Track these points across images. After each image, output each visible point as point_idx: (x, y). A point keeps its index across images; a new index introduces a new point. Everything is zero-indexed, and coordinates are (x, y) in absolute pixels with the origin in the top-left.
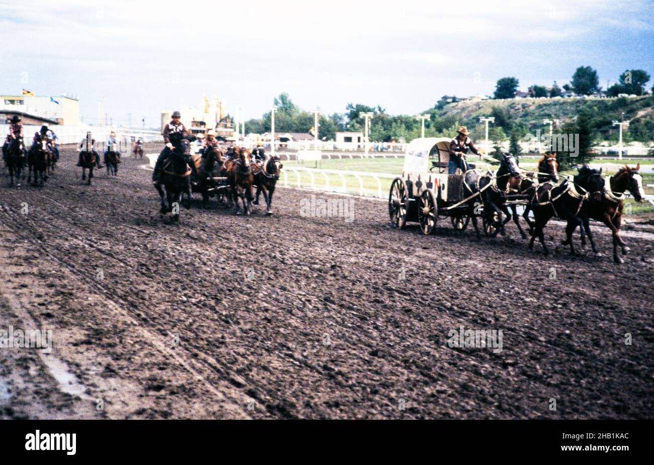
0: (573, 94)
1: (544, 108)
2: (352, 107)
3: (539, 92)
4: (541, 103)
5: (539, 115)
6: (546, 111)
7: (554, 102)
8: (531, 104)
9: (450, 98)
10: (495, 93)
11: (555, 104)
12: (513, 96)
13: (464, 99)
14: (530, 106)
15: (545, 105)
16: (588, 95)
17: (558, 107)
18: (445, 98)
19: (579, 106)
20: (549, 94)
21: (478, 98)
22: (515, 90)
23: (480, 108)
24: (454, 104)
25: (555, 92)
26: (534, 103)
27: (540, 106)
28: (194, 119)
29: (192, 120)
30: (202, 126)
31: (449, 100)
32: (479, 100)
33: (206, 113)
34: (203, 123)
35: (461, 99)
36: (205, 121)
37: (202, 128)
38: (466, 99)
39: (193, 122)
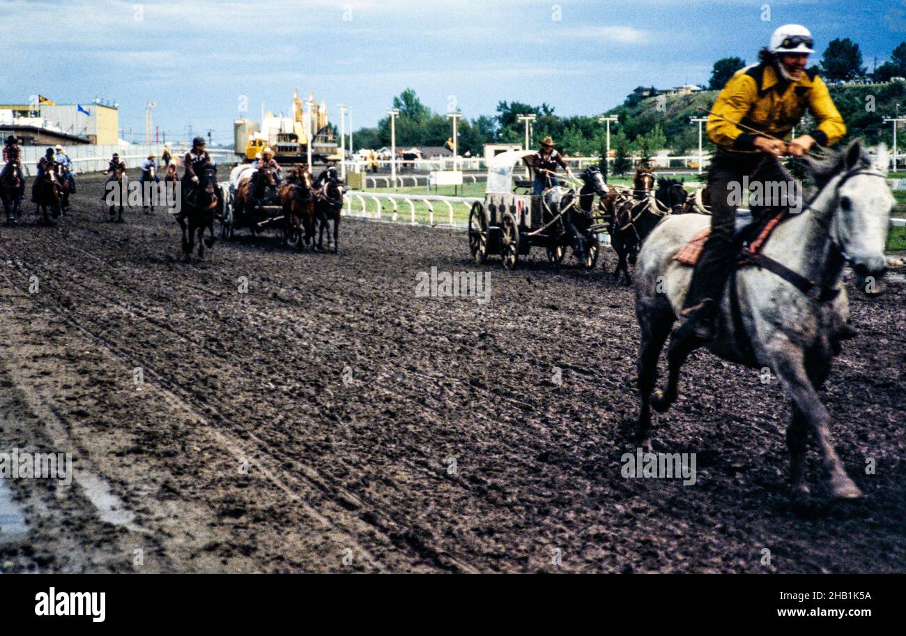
2: (507, 108)
9: (646, 90)
10: (711, 82)
13: (666, 92)
16: (847, 80)
18: (639, 90)
21: (687, 89)
23: (689, 104)
24: (653, 99)
28: (281, 130)
29: (278, 132)
30: (293, 141)
31: (646, 94)
32: (689, 92)
33: (297, 121)
34: (293, 137)
35: (662, 92)
36: (297, 133)
37: (293, 143)
38: (669, 91)
39: (279, 135)
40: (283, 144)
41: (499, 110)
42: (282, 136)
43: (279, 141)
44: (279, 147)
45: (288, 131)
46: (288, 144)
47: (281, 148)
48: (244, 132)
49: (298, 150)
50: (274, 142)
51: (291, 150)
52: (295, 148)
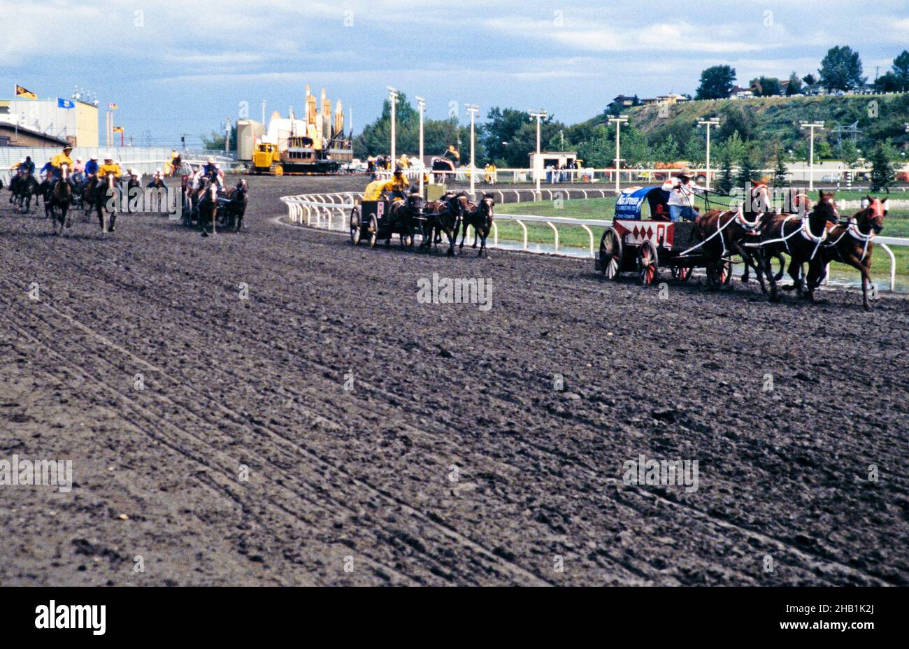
0: (821, 89)
1: (779, 111)
3: (767, 87)
4: (775, 104)
5: (773, 123)
6: (783, 116)
7: (794, 102)
8: (758, 105)
9: (628, 99)
10: (699, 91)
11: (796, 105)
12: (727, 95)
13: (650, 101)
14: (757, 109)
15: (782, 107)
16: (846, 90)
17: (801, 109)
18: (620, 99)
19: (835, 108)
20: (783, 91)
21: (672, 98)
22: (730, 86)
23: (678, 114)
24: (637, 108)
25: (792, 88)
26: (762, 105)
27: (772, 109)
28: (292, 133)
29: (288, 136)
30: (307, 146)
31: (626, 103)
32: (674, 102)
33: (310, 123)
34: (307, 141)
35: (646, 101)
36: (311, 136)
37: (307, 149)
38: (654, 100)
39: (290, 139)
40: (294, 149)
41: (490, 117)
42: (293, 140)
43: (290, 145)
44: (291, 153)
45: (300, 133)
46: (301, 150)
47: (293, 155)
48: (249, 135)
49: (313, 156)
50: (284, 147)
51: (304, 157)
52: (309, 155)
